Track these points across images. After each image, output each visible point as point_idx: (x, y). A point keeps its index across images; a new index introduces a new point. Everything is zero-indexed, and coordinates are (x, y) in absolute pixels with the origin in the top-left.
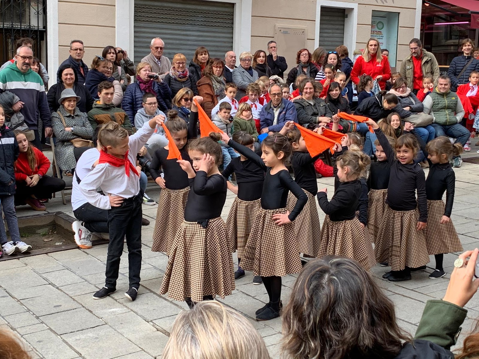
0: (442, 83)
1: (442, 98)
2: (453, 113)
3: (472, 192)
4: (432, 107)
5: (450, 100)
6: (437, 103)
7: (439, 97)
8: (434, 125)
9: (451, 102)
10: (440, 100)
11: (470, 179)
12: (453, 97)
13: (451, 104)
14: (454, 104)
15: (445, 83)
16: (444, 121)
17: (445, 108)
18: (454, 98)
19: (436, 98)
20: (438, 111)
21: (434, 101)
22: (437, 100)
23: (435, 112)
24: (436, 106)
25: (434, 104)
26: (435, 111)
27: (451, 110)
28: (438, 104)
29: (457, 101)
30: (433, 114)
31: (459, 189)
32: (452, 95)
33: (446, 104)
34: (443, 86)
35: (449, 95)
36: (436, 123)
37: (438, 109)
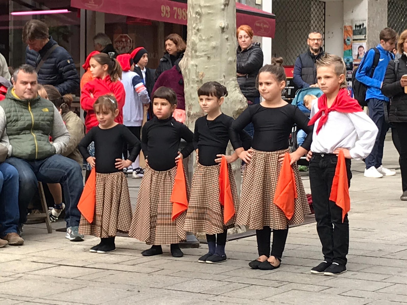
0: (25, 80)
1: (24, 110)
2: (46, 138)
3: (91, 284)
4: (6, 126)
5: (39, 113)
6: (15, 118)
7: (18, 107)
8: (12, 160)
9: (42, 118)
10: (20, 114)
11: (86, 261)
12: (44, 107)
13: (43, 120)
14: (48, 121)
15: (31, 80)
16: (29, 152)
17: (30, 128)
18: (47, 110)
19: (13, 109)
20: (18, 134)
21: (8, 115)
22: (15, 113)
23: (11, 137)
24: (13, 124)
25: (9, 120)
26: (11, 135)
27: (41, 132)
28: (17, 120)
29: (53, 116)
30: (7, 140)
31: (65, 280)
32: (43, 104)
33: (31, 120)
34: (29, 86)
35: (36, 105)
36: (13, 156)
37: (17, 130)
